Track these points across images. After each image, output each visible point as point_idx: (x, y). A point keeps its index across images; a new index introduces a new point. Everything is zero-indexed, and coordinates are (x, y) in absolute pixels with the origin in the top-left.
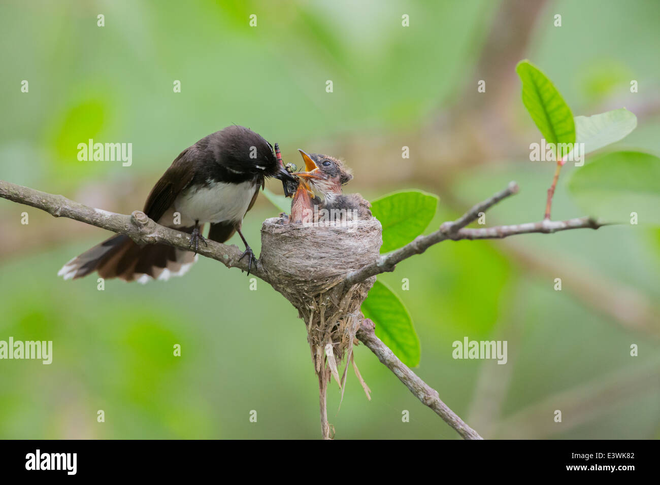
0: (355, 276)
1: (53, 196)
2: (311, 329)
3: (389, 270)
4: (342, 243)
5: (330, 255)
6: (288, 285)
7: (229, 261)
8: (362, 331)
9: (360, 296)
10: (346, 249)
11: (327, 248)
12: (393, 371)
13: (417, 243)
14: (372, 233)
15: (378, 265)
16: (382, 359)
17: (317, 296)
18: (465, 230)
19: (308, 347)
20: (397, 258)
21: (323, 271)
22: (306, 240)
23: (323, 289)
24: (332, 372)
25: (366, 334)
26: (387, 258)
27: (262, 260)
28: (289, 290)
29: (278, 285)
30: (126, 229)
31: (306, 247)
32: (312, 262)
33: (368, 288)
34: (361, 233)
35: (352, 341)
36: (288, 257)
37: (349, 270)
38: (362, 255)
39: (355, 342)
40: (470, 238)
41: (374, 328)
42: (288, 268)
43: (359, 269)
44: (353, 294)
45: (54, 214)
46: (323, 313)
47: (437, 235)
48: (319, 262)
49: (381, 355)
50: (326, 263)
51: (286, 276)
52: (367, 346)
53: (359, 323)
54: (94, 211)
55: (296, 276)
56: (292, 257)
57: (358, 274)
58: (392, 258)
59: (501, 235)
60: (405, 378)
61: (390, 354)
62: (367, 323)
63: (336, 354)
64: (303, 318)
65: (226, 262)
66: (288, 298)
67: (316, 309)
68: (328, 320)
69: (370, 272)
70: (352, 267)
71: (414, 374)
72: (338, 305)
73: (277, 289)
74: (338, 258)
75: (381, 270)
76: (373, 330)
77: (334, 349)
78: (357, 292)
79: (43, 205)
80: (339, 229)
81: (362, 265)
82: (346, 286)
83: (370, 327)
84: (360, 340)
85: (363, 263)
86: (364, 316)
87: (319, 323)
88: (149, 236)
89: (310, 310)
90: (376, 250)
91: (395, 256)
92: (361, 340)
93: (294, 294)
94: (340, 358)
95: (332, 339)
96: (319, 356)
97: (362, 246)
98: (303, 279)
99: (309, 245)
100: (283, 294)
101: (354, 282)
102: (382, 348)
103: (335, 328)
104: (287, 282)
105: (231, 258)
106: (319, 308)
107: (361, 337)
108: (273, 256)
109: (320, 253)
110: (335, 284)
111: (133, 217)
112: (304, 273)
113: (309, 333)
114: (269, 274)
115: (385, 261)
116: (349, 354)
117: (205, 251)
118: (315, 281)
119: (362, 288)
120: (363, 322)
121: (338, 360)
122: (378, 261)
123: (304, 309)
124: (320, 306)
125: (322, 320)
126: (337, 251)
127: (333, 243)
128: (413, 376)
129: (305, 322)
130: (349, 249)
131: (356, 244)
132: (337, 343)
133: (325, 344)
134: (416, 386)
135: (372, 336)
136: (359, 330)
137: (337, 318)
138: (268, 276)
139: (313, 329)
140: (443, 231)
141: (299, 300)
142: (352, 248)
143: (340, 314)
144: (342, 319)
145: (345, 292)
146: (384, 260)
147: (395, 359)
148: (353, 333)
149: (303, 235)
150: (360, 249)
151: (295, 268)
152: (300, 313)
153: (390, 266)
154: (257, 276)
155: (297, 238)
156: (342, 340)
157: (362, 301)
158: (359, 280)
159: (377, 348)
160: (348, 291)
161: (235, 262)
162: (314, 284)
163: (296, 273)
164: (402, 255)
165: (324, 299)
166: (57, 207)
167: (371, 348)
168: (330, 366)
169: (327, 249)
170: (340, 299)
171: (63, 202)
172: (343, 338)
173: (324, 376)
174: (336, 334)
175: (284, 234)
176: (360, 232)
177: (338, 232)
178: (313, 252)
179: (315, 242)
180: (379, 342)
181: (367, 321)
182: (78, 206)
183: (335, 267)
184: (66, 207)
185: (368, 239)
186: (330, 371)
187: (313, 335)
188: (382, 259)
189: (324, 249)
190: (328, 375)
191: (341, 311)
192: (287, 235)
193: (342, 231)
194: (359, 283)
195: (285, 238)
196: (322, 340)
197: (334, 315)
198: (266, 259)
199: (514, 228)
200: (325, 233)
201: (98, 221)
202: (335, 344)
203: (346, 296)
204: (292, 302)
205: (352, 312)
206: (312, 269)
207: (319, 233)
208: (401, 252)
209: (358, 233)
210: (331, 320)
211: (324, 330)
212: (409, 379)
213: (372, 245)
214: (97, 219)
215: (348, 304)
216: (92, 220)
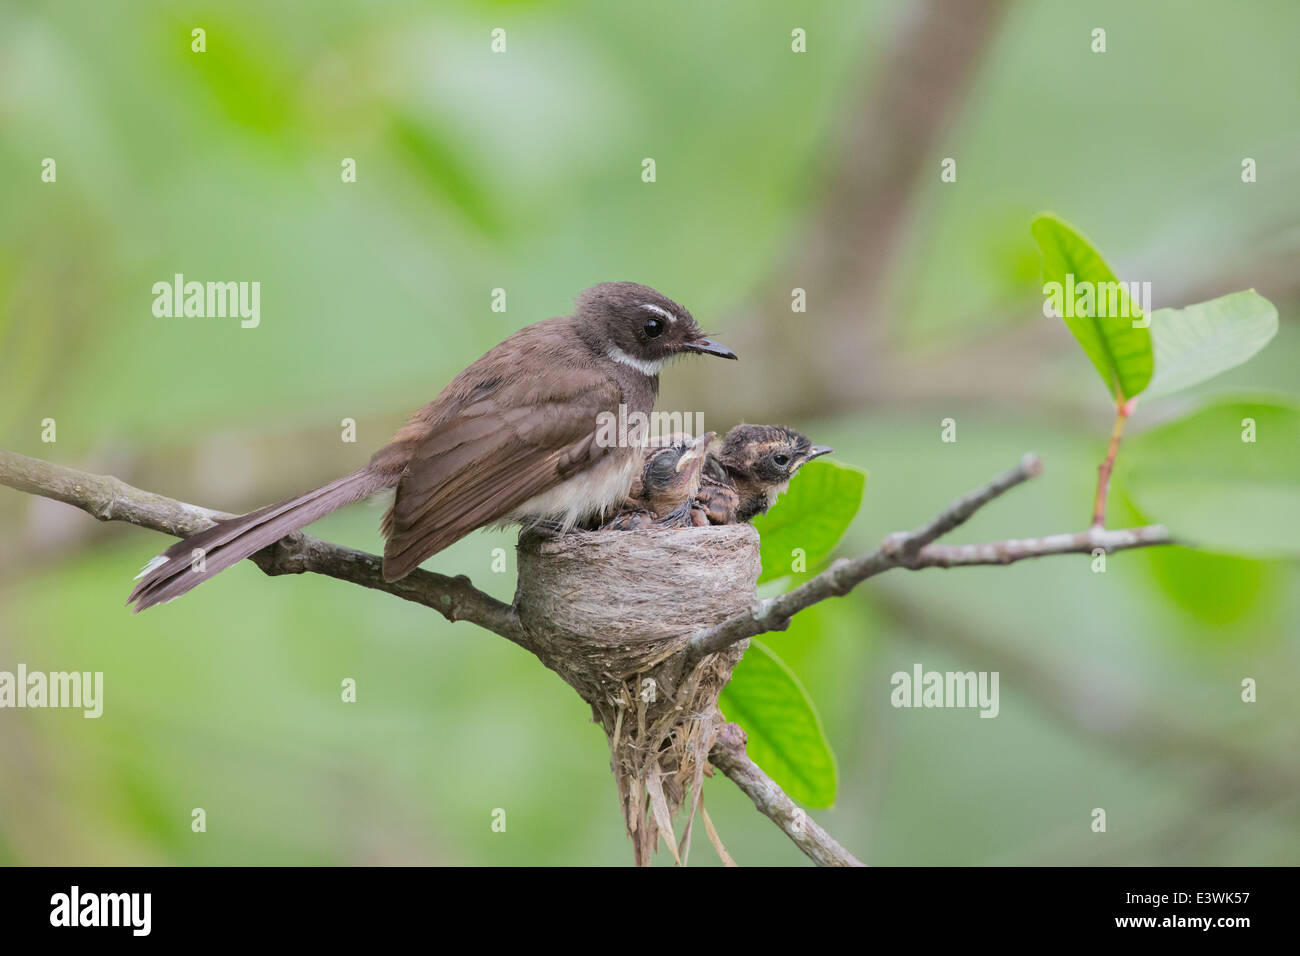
0: (707, 638)
1: (97, 478)
2: (619, 745)
3: (779, 626)
4: (681, 571)
5: (657, 597)
6: (572, 658)
7: (454, 607)
8: (721, 749)
9: (717, 679)
10: (690, 583)
11: (652, 582)
12: (784, 829)
13: (836, 573)
14: (741, 551)
15: (756, 618)
16: (760, 804)
17: (632, 679)
18: (933, 550)
19: (612, 780)
20: (795, 603)
21: (643, 630)
22: (608, 566)
23: (642, 665)
24: (661, 832)
25: (730, 754)
26: (775, 604)
27: (519, 606)
28: (574, 668)
29: (552, 657)
31: (610, 580)
32: (620, 610)
33: (733, 662)
34: (719, 552)
35: (701, 768)
36: (571, 602)
37: (695, 627)
38: (722, 596)
39: (709, 771)
40: (943, 564)
41: (745, 743)
42: (573, 623)
43: (716, 623)
44: (704, 675)
45: (99, 515)
46: (642, 713)
47: (876, 557)
48: (636, 610)
49: (759, 796)
50: (649, 612)
51: (568, 639)
52: (731, 778)
53: (714, 732)
54: (178, 508)
55: (589, 639)
56: (581, 600)
57: (715, 635)
58: (784, 603)
59: (1006, 559)
60: (807, 843)
61: (776, 793)
62: (732, 733)
63: (669, 796)
64: (601, 723)
65: (447, 611)
66: (570, 683)
67: (628, 704)
68: (653, 727)
69: (740, 630)
70: (702, 621)
71: (825, 834)
72: (674, 696)
73: (549, 664)
74: (673, 603)
75: (761, 628)
76: (743, 746)
77: (664, 784)
78: (711, 670)
79: (78, 496)
80: (675, 543)
81: (723, 617)
82: (689, 660)
83: (736, 740)
84: (717, 765)
85: (724, 612)
86: (724, 717)
87: (634, 733)
88: (292, 558)
89: (617, 707)
90: (748, 586)
91: (789, 600)
92: (719, 765)
93: (585, 675)
94: (677, 802)
95: (661, 765)
96: (634, 799)
97: (721, 576)
98: (603, 646)
99: (614, 577)
100: (561, 674)
101: (707, 651)
102: (761, 781)
103: (667, 743)
104: (570, 651)
105: (456, 602)
106: (634, 702)
107: (720, 760)
108: (541, 597)
109: (637, 592)
110: (667, 654)
112: (604, 632)
113: (613, 753)
114: (534, 634)
115: (769, 609)
116: (695, 794)
117: (405, 587)
118: (628, 649)
119: (722, 663)
120: (722, 729)
121: (673, 807)
122: (755, 609)
123: (605, 704)
124: (637, 699)
125: (642, 726)
126: (672, 587)
127: (663, 573)
128: (824, 838)
129: (607, 732)
130: (697, 583)
131: (708, 574)
132: (671, 773)
133: (646, 775)
134: (830, 859)
135: (744, 758)
136: (715, 747)
137: (671, 723)
138: (531, 638)
139: (622, 745)
140: (889, 551)
141: (595, 687)
142: (701, 583)
143: (678, 715)
144: (680, 724)
145: (687, 670)
146: (767, 607)
147: (787, 805)
148: (702, 752)
149: (603, 556)
150: (717, 584)
151: (585, 622)
152: (596, 712)
153: (779, 619)
154: (510, 638)
155: (591, 563)
156: (680, 765)
157: (721, 688)
158: (717, 646)
159: (752, 783)
160: (693, 668)
161: (466, 610)
162: (625, 655)
163: (589, 632)
164: (804, 598)
165: (645, 686)
166: (104, 500)
167: (738, 783)
168: (657, 818)
169: (652, 585)
170: (678, 685)
171: (117, 491)
172: (683, 763)
173: (643, 840)
174: (669, 754)
175: (564, 555)
176: (718, 549)
177: (674, 550)
178: (623, 590)
179: (627, 571)
180: (755, 770)
181: (731, 728)
182: (146, 497)
183: (668, 620)
184: (123, 500)
185: (734, 564)
186: (657, 830)
187: (621, 756)
188: (764, 605)
189: (646, 584)
190: (652, 837)
191: (678, 708)
192: (570, 556)
193: (682, 548)
194: (715, 652)
195: (565, 563)
196: (641, 767)
197: (664, 717)
198: (527, 604)
199: (1031, 544)
200: (648, 553)
201: (188, 528)
202: (667, 774)
203: (690, 679)
204: (579, 690)
205: (701, 711)
206: (621, 626)
207: (635, 552)
208: (803, 591)
209: (713, 551)
210: (660, 725)
211: (646, 746)
212: (817, 845)
213: (742, 575)
214: (186, 524)
215: (694, 695)
216: (176, 527)
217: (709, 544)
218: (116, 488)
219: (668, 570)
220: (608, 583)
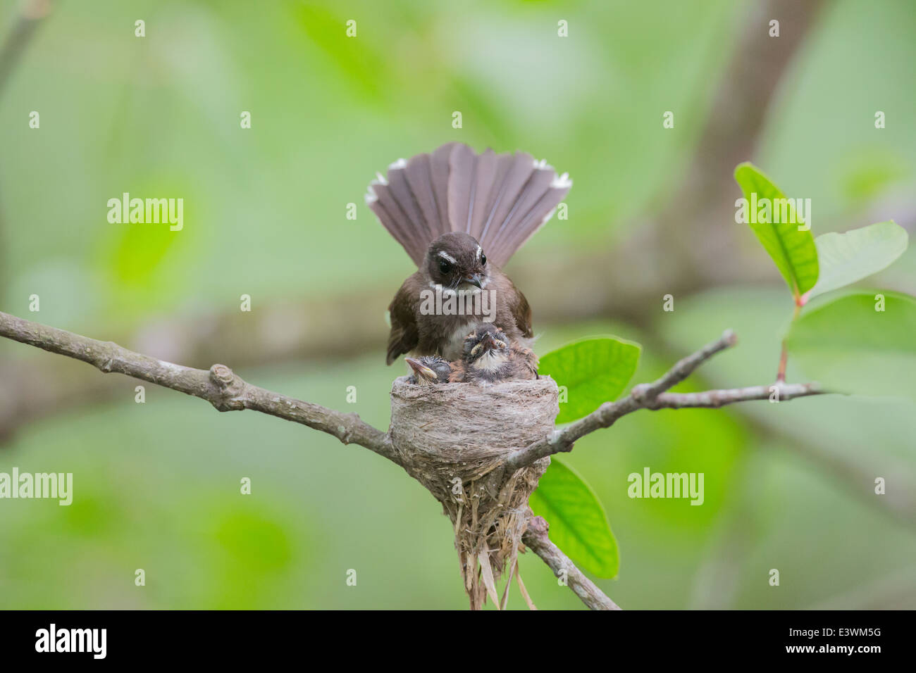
0: (519, 457)
1: (102, 343)
2: (459, 530)
3: (565, 449)
4: (501, 411)
5: (484, 428)
6: (426, 470)
7: (346, 434)
8: (531, 534)
9: (527, 485)
10: (508, 419)
11: (481, 418)
12: (573, 589)
13: (602, 412)
14: (544, 398)
15: (550, 443)
16: (558, 572)
17: (468, 485)
18: (667, 396)
19: (455, 555)
20: (577, 433)
21: (475, 451)
22: (451, 407)
23: (475, 475)
24: (489, 591)
25: (536, 538)
26: (563, 433)
27: (392, 433)
28: (428, 477)
29: (414, 469)
30: (203, 390)
31: (452, 416)
32: (459, 437)
33: (539, 475)
34: (528, 398)
35: (517, 547)
36: (426, 431)
37: (511, 449)
38: (530, 428)
39: (521, 549)
40: (673, 406)
41: (547, 530)
42: (426, 446)
43: (525, 447)
44: (518, 482)
45: (103, 369)
46: (475, 508)
47: (628, 402)
48: (470, 437)
49: (556, 566)
50: (479, 438)
51: (424, 457)
52: (538, 554)
53: (526, 523)
54: (157, 364)
55: (438, 457)
56: (432, 430)
57: (524, 455)
58: (568, 432)
59: (716, 403)
60: (589, 599)
61: (568, 565)
62: (538, 523)
63: (494, 566)
64: (449, 515)
65: (341, 437)
66: (427, 487)
67: (465, 503)
68: (482, 519)
69: (540, 452)
70: (515, 445)
71: (602, 593)
72: (497, 497)
73: (412, 474)
74: (495, 433)
75: (554, 450)
76: (546, 532)
77: (491, 558)
79: (88, 355)
80: (497, 392)
81: (529, 443)
82: (507, 472)
83: (541, 528)
84: (528, 545)
85: (531, 439)
86: (533, 512)
87: (470, 522)
88: (235, 399)
89: (458, 505)
90: (549, 422)
91: (573, 430)
92: (530, 545)
93: (436, 482)
94: (500, 570)
95: (489, 545)
96: (470, 567)
97: (529, 415)
98: (447, 461)
99: (455, 414)
100: (420, 481)
101: (518, 466)
102: (557, 556)
103: (492, 529)
104: (425, 465)
105: (348, 431)
106: (470, 501)
107: (529, 541)
108: (406, 428)
109: (471, 425)
110: (491, 468)
111: (212, 373)
112: (448, 452)
113: (456, 535)
114: (401, 453)
115: (559, 437)
116: (512, 565)
117: (313, 421)
118: (464, 464)
119: (531, 474)
120: (532, 520)
121: (497, 574)
122: (549, 437)
123: (450, 502)
124: (471, 499)
125: (475, 517)
126: (495, 422)
127: (489, 411)
128: (601, 596)
129: (452, 520)
130: (512, 420)
131: (521, 413)
132: (495, 550)
133: (478, 552)
135: (546, 540)
136: (527, 532)
137: (495, 516)
138: (400, 457)
139: (461, 530)
140: (637, 397)
141: (442, 490)
142: (515, 419)
143: (500, 510)
144: (502, 516)
145: (505, 479)
146: (557, 436)
147: (576, 573)
148: (517, 536)
149: (448, 400)
150: (526, 420)
151: (435, 445)
152: (445, 508)
153: (566, 444)
154: (385, 456)
155: (439, 404)
156: (502, 545)
157: (530, 492)
158: (524, 462)
159: (552, 558)
160: (509, 478)
161: (355, 437)
162: (463, 468)
163: (438, 452)
164: (581, 429)
165: (477, 490)
166: (106, 358)
167: (542, 557)
168: (485, 581)
169: (481, 420)
170: (499, 489)
171: (115, 352)
172: (504, 543)
173: (476, 595)
174: (494, 538)
175: (421, 399)
176: (528, 396)
177: (496, 396)
178: (461, 423)
179: (464, 410)
180: (554, 549)
181: (538, 520)
182: (136, 357)
183: (492, 444)
184: (119, 359)
185: (539, 406)
186: (486, 590)
188: (555, 434)
189: (477, 419)
190: (482, 594)
191: (500, 505)
192: (425, 399)
193: (502, 395)
194: (525, 466)
195: (422, 404)
196: (474, 545)
197: (491, 511)
198: (398, 432)
199: (734, 393)
200: (478, 398)
201: (164, 378)
202: (492, 551)
203: (508, 485)
204: (433, 492)
205: (516, 507)
206: (460, 448)
207: (470, 397)
208: (581, 425)
209: (524, 397)
210: (487, 517)
211: (478, 531)
212: (596, 601)
213: (544, 414)
214: (162, 376)
215: (511, 496)
216: (155, 377)
217: (521, 392)
218: (114, 350)
219: (493, 409)
220: (451, 418)
